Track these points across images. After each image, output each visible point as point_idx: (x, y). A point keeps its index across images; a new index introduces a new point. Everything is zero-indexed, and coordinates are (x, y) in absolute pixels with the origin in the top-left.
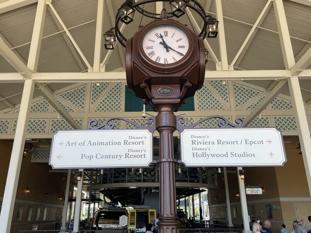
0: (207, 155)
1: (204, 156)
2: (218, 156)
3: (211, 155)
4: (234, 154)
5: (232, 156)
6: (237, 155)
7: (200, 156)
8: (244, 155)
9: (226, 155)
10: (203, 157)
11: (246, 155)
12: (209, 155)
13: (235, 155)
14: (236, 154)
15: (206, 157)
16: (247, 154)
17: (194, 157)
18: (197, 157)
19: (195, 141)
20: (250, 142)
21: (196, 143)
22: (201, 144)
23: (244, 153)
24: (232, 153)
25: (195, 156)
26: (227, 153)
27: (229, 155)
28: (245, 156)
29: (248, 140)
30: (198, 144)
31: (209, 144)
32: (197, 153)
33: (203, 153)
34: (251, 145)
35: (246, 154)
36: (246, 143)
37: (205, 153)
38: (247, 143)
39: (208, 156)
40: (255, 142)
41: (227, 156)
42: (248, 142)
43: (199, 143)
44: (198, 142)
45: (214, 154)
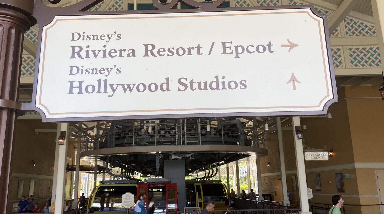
0: (109, 88)
1: (102, 90)
2: (141, 88)
3: (123, 86)
4: (187, 83)
5: (182, 88)
6: (196, 86)
7: (90, 89)
8: (214, 85)
9: (165, 87)
10: (99, 92)
11: (221, 86)
12: (115, 87)
13: (189, 85)
14: (192, 83)
15: (105, 91)
16: (224, 83)
17: (71, 92)
18: (80, 92)
19: (81, 49)
20: (237, 48)
21: (83, 54)
22: (96, 56)
23: (217, 78)
24: (183, 81)
25: (76, 91)
26: (168, 79)
27: (174, 85)
28: (218, 88)
29: (231, 43)
30: (88, 56)
31: (121, 56)
32: (81, 83)
33: (99, 81)
34: (237, 56)
35: (221, 80)
36: (224, 52)
37: (106, 81)
38: (228, 51)
39: (114, 91)
40: (251, 49)
41: (168, 89)
42: (230, 48)
43: (91, 54)
44: (88, 52)
45: (132, 83)
